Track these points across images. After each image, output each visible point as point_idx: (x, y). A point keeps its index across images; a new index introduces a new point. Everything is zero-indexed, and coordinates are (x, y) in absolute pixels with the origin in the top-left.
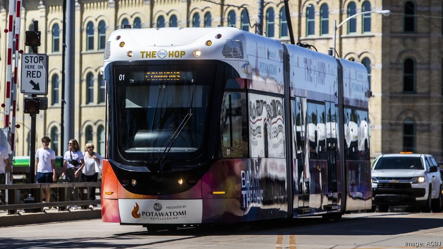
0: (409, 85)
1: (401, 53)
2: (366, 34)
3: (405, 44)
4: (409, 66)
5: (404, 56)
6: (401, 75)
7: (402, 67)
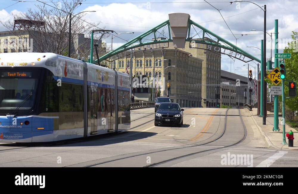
0: (169, 78)
1: (168, 71)
2: (160, 67)
3: (169, 69)
4: (169, 74)
5: (169, 72)
6: (168, 76)
7: (168, 74)
